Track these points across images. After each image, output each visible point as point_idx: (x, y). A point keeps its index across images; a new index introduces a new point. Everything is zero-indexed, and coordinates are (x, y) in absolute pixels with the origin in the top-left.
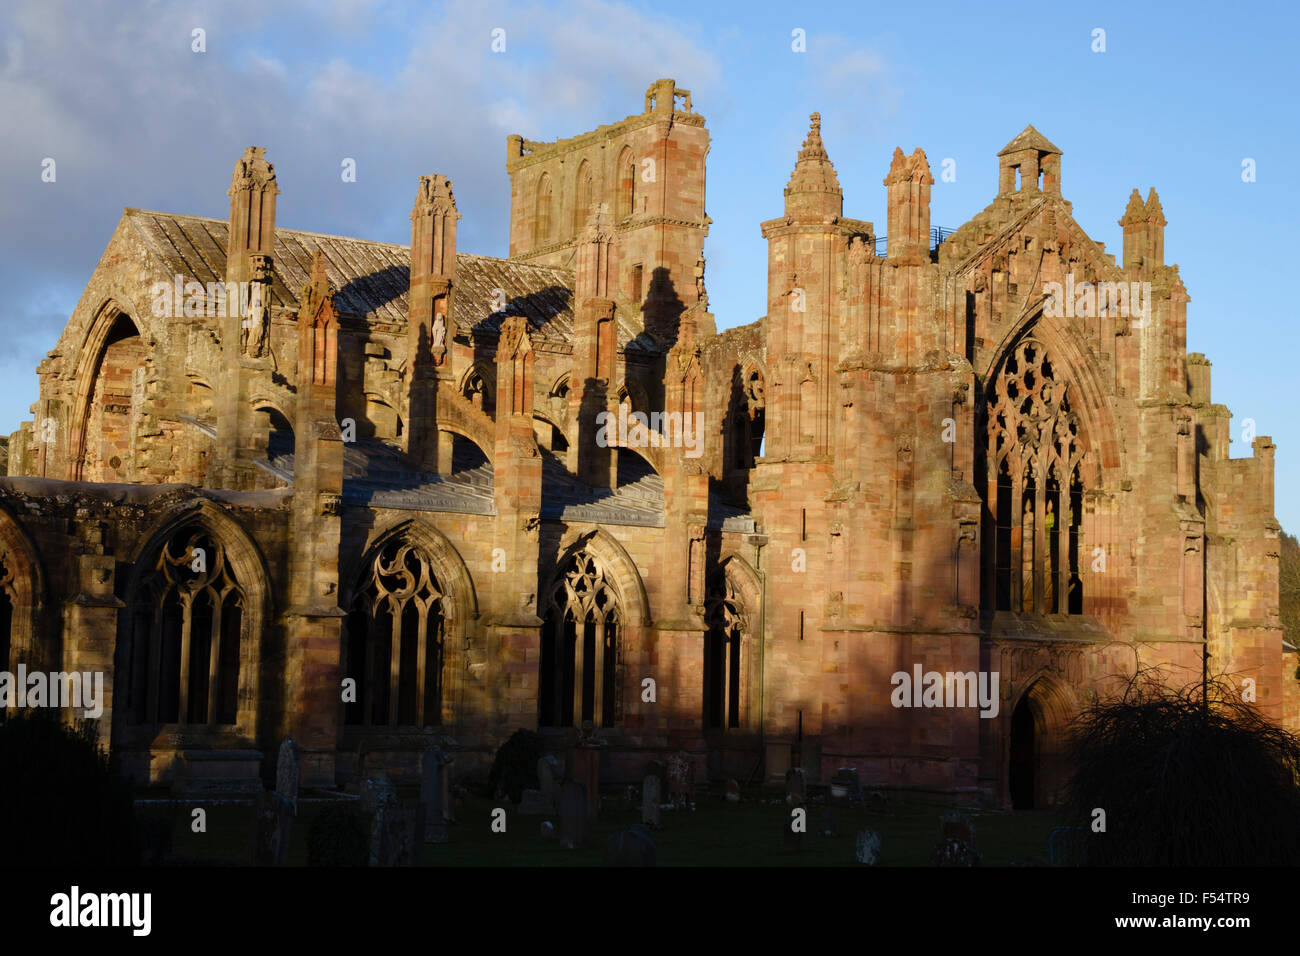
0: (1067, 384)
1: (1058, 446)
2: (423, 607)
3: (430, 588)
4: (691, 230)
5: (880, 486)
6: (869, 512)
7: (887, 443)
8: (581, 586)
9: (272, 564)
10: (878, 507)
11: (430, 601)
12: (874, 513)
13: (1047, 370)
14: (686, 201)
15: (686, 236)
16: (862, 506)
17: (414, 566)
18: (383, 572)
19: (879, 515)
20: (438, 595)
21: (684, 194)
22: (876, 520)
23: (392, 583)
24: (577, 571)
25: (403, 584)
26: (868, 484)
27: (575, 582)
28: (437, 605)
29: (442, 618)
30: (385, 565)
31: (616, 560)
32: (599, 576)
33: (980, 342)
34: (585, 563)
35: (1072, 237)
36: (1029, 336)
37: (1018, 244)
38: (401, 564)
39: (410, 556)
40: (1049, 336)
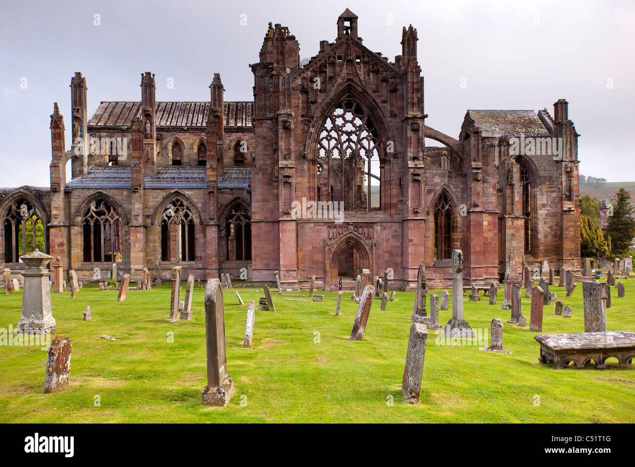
0: (368, 116)
2: (112, 222)
3: (115, 215)
5: (267, 165)
6: (261, 175)
7: (269, 148)
8: (177, 212)
10: (265, 173)
11: (115, 219)
12: (263, 176)
13: (359, 110)
16: (258, 173)
17: (108, 208)
18: (95, 210)
19: (266, 176)
20: (117, 217)
22: (264, 178)
23: (100, 214)
25: (104, 214)
26: (260, 165)
29: (120, 225)
30: (96, 208)
32: (185, 207)
33: (313, 103)
34: (179, 203)
35: (363, 53)
36: (349, 97)
37: (332, 59)
38: (102, 207)
39: (106, 204)
40: (356, 96)
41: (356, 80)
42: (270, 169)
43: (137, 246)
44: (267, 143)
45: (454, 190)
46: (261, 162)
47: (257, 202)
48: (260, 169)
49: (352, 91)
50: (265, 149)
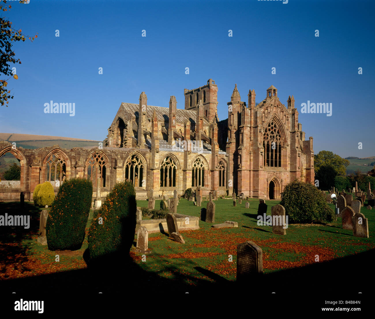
0: (278, 129)
1: (277, 139)
2: (173, 167)
3: (174, 164)
4: (215, 104)
5: (247, 146)
6: (245, 151)
8: (198, 164)
9: (148, 161)
11: (174, 166)
13: (275, 126)
14: (214, 99)
15: (214, 105)
16: (244, 150)
17: (171, 161)
20: (174, 165)
21: (214, 98)
23: (167, 163)
24: (197, 161)
25: (169, 164)
27: (197, 163)
28: (175, 167)
29: (176, 169)
30: (166, 160)
31: (203, 159)
32: (201, 162)
33: (263, 122)
34: (199, 160)
35: (279, 104)
36: (272, 120)
37: (270, 105)
38: (169, 160)
39: (170, 159)
40: (275, 121)
41: (277, 114)
42: (248, 148)
43: (189, 180)
44: (248, 137)
45: (302, 160)
46: (246, 145)
47: (244, 162)
48: (245, 148)
49: (274, 118)
50: (247, 139)
